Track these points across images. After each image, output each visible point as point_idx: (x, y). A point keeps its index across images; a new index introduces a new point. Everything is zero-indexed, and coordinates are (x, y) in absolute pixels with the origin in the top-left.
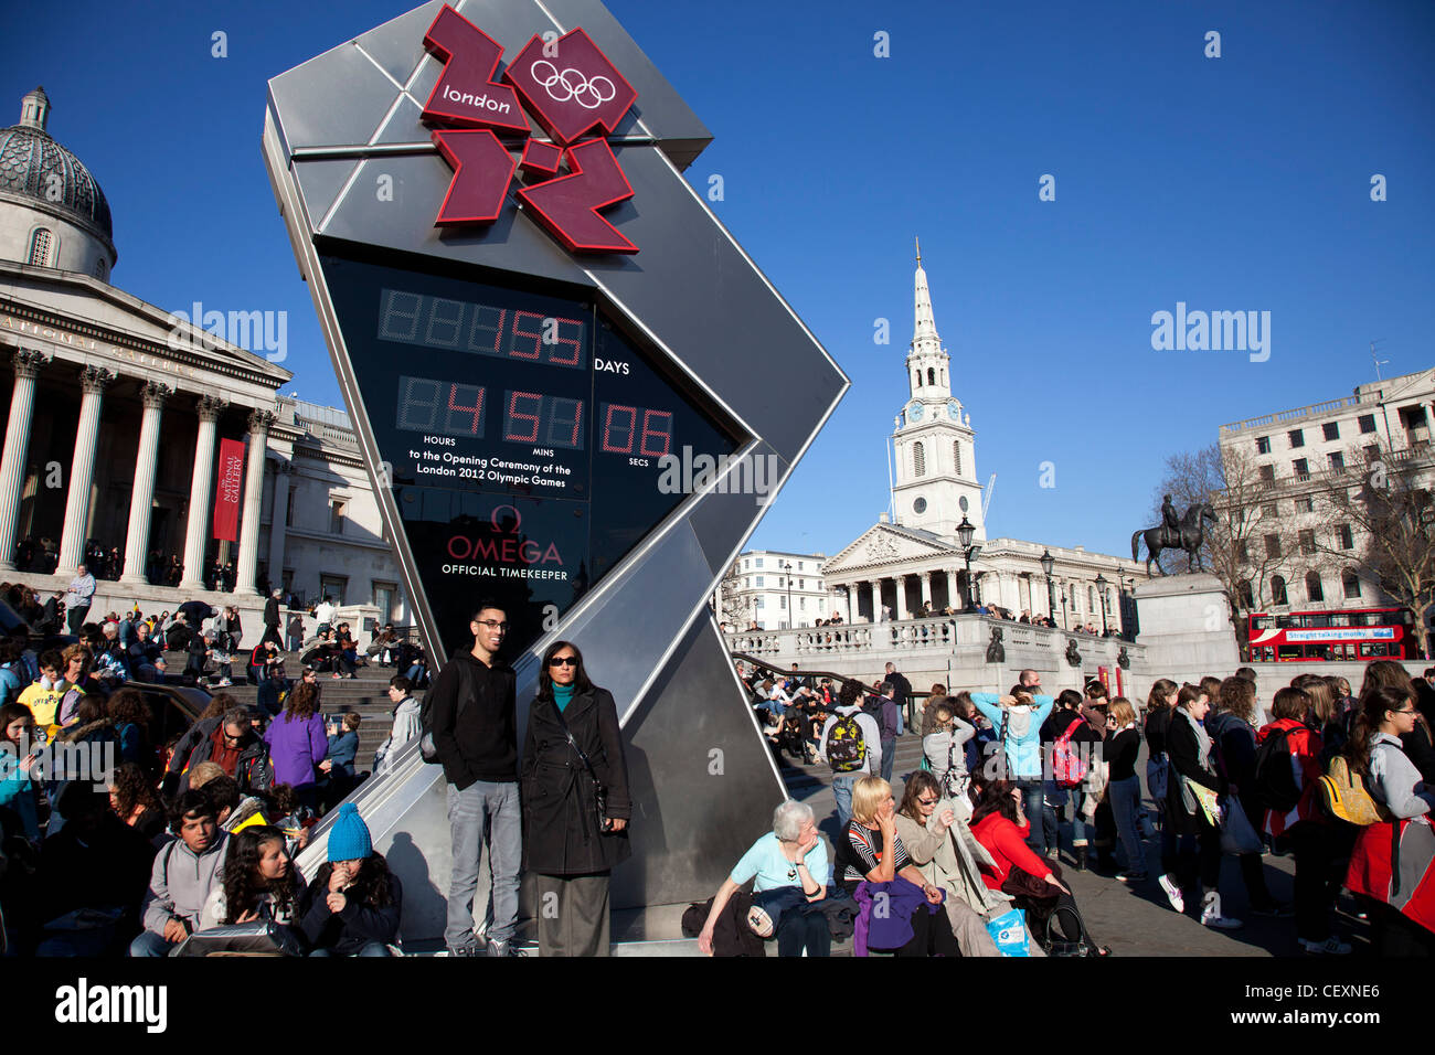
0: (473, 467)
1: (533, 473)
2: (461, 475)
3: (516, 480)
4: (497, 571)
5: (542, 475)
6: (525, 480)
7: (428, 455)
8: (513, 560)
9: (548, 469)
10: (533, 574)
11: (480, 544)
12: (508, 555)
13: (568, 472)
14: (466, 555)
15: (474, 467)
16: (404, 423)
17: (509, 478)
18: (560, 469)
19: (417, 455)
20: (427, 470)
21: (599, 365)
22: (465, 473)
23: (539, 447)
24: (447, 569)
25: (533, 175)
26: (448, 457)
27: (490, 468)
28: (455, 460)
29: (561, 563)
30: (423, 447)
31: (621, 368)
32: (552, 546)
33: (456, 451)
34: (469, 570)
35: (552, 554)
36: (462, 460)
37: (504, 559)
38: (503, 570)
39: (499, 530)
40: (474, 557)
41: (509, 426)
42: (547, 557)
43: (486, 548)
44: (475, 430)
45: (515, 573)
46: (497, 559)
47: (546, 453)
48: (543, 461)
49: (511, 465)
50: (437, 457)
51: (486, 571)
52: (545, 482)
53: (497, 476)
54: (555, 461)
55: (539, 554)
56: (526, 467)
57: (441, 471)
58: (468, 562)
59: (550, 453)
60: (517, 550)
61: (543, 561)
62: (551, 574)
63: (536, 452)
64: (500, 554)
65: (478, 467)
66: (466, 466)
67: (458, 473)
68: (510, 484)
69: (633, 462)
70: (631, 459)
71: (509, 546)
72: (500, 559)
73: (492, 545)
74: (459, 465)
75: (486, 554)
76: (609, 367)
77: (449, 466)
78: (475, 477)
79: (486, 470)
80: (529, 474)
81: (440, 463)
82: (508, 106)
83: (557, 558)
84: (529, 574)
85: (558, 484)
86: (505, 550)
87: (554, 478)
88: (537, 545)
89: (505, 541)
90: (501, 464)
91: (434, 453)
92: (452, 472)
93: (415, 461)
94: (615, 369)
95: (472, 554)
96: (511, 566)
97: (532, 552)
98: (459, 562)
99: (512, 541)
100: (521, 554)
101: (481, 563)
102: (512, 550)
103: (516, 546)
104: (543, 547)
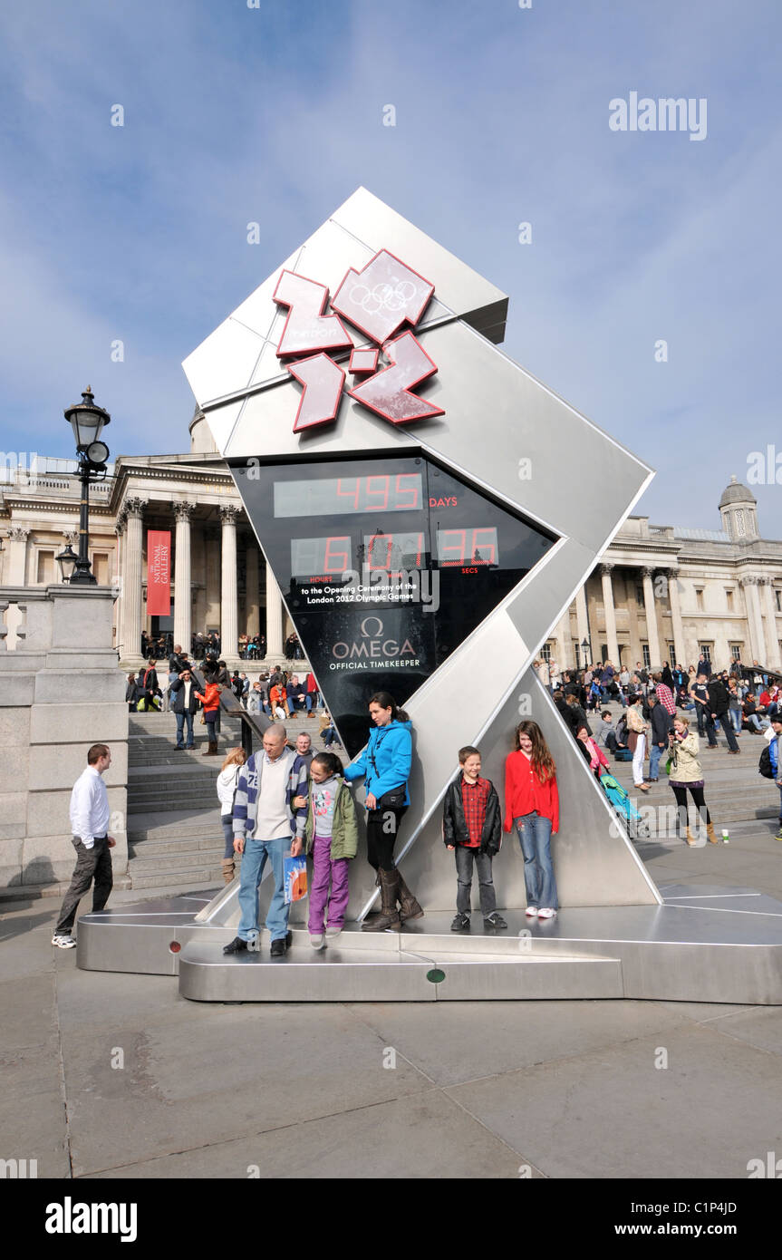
2: (338, 601)
4: (368, 665)
7: (314, 591)
8: (379, 655)
10: (394, 664)
11: (355, 647)
12: (375, 652)
14: (347, 653)
16: (297, 571)
19: (306, 592)
20: (314, 601)
21: (433, 503)
22: (340, 599)
24: (333, 666)
25: (362, 376)
26: (327, 590)
28: (332, 591)
29: (414, 654)
30: (309, 586)
31: (451, 502)
32: (407, 642)
33: (331, 584)
34: (349, 666)
36: (337, 591)
37: (372, 655)
38: (372, 663)
39: (368, 636)
40: (351, 656)
42: (403, 650)
43: (359, 649)
44: (347, 567)
45: (381, 664)
46: (367, 655)
50: (320, 591)
57: (323, 600)
60: (382, 650)
61: (401, 653)
62: (407, 662)
64: (369, 652)
66: (340, 594)
67: (335, 600)
69: (465, 571)
70: (463, 570)
71: (375, 645)
72: (370, 654)
73: (363, 646)
74: (335, 594)
75: (359, 654)
76: (441, 503)
77: (329, 596)
81: (323, 594)
82: (335, 330)
83: (411, 650)
84: (391, 664)
86: (372, 649)
88: (395, 643)
91: (317, 589)
92: (332, 600)
93: (305, 596)
94: (445, 503)
95: (349, 655)
96: (378, 660)
97: (393, 649)
98: (341, 661)
99: (379, 642)
100: (384, 650)
101: (357, 659)
102: (379, 649)
103: (381, 645)
104: (400, 644)
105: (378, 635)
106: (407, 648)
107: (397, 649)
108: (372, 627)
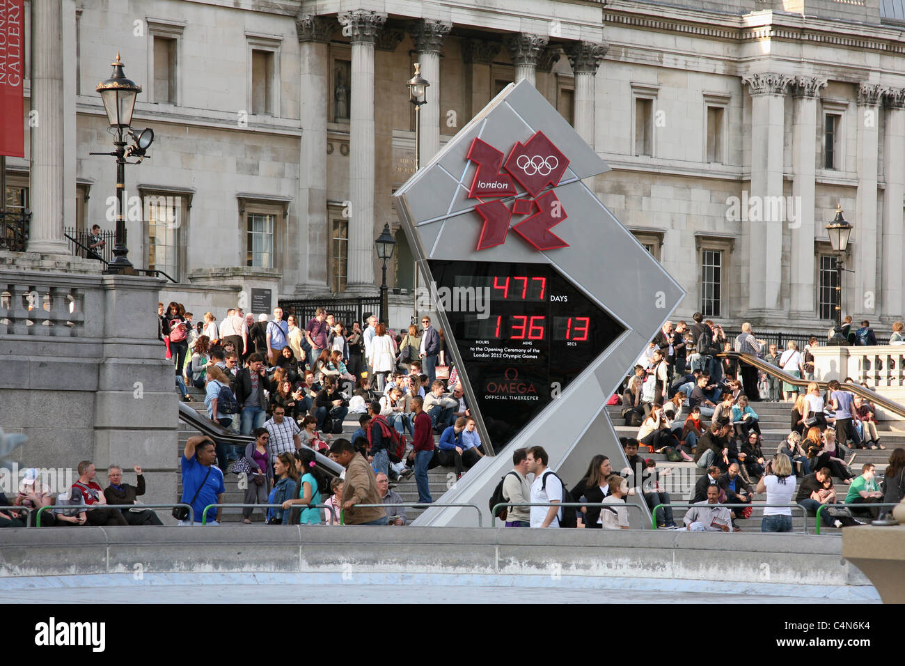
0: (496, 352)
1: (523, 353)
3: (516, 357)
4: (508, 398)
5: (527, 354)
6: (519, 357)
7: (478, 349)
8: (514, 392)
9: (529, 351)
10: (523, 398)
11: (500, 386)
12: (513, 390)
13: (538, 351)
14: (495, 391)
15: (497, 353)
16: (468, 336)
17: (513, 356)
18: (535, 350)
19: (473, 349)
20: (478, 355)
21: (553, 298)
22: (493, 355)
23: (526, 341)
24: (488, 397)
26: (486, 349)
27: (504, 352)
28: (489, 350)
29: (535, 392)
30: (475, 346)
31: (564, 299)
32: (532, 385)
33: (490, 346)
34: (496, 397)
36: (492, 350)
37: (511, 392)
38: (510, 396)
39: (508, 379)
40: (498, 392)
41: (512, 332)
42: (529, 390)
43: (503, 387)
44: (497, 336)
45: (516, 398)
46: (508, 392)
47: (528, 343)
48: (527, 347)
49: (513, 350)
50: (482, 350)
51: (503, 398)
52: (528, 357)
53: (507, 355)
54: (533, 347)
56: (520, 351)
57: (483, 355)
59: (530, 343)
60: (516, 389)
61: (528, 392)
62: (531, 397)
63: (524, 343)
64: (509, 390)
65: (499, 352)
66: (494, 352)
67: (491, 355)
68: (512, 359)
69: (569, 344)
71: (513, 386)
73: (506, 386)
74: (491, 352)
75: (504, 390)
76: (558, 299)
77: (487, 353)
78: (498, 356)
79: (502, 354)
80: (521, 354)
81: (483, 352)
83: (534, 390)
84: (521, 398)
85: (534, 357)
86: (511, 388)
87: (532, 355)
88: (524, 385)
89: (511, 384)
90: (509, 350)
91: (480, 347)
92: (488, 356)
93: (472, 352)
94: (560, 299)
96: (514, 395)
98: (492, 394)
99: (515, 384)
100: (518, 389)
101: (501, 394)
102: (514, 388)
103: (516, 386)
104: (528, 386)
105: (515, 380)
106: (532, 389)
107: (526, 389)
108: (511, 374)
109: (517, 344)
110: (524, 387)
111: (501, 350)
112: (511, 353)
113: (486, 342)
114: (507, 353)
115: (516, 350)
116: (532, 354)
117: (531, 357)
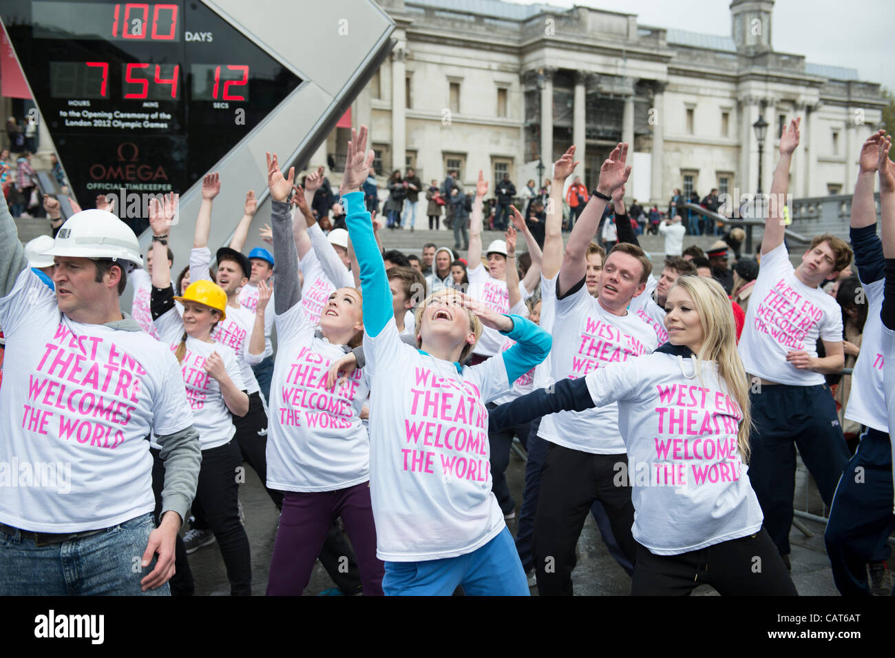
0: (102, 119)
1: (144, 119)
2: (95, 125)
3: (133, 125)
4: (124, 186)
5: (151, 120)
6: (138, 125)
7: (72, 113)
9: (154, 116)
10: (148, 187)
11: (111, 169)
12: (130, 175)
13: (169, 117)
14: (103, 176)
15: (104, 120)
16: (56, 94)
17: (128, 124)
18: (163, 116)
19: (65, 114)
20: (72, 124)
21: (190, 36)
22: (98, 123)
23: (147, 101)
24: (91, 187)
26: (85, 114)
27: (114, 119)
28: (90, 115)
29: (166, 178)
30: (68, 109)
31: (206, 37)
32: (160, 168)
33: (90, 109)
34: (105, 187)
35: (160, 173)
36: (95, 115)
37: (128, 178)
38: (127, 185)
39: (123, 159)
40: (108, 178)
41: (125, 89)
42: (157, 175)
43: (115, 170)
44: (104, 94)
45: (135, 187)
46: (123, 177)
47: (153, 105)
48: (151, 111)
49: (129, 116)
50: (78, 114)
51: (116, 187)
52: (153, 125)
53: (119, 123)
54: (159, 110)
55: (151, 174)
56: (139, 116)
57: (82, 123)
58: (104, 181)
59: (156, 105)
60: (137, 172)
61: (154, 179)
62: (160, 185)
63: (146, 105)
64: (125, 175)
65: (106, 119)
66: (98, 118)
67: (93, 123)
68: (128, 129)
69: (217, 106)
70: (215, 104)
71: (131, 169)
72: (125, 177)
73: (119, 169)
74: (92, 120)
75: (115, 175)
76: (197, 37)
77: (86, 119)
78: (105, 125)
79: (112, 121)
80: (142, 120)
81: (81, 118)
83: (164, 175)
84: (146, 186)
85: (164, 126)
86: (128, 173)
87: (160, 122)
88: (149, 167)
89: (128, 167)
90: (122, 116)
91: (76, 112)
92: (89, 124)
93: (64, 118)
94: (201, 38)
95: (106, 176)
96: (133, 183)
97: (147, 173)
98: (98, 182)
99: (133, 166)
100: (139, 174)
101: (113, 181)
102: (133, 172)
103: (135, 170)
104: (154, 170)
105: (133, 160)
108: (128, 152)
109: (136, 106)
110: (149, 171)
111: (110, 116)
112: (124, 120)
113: (85, 103)
114: (118, 119)
115: (134, 115)
116: (159, 120)
117: (157, 125)
